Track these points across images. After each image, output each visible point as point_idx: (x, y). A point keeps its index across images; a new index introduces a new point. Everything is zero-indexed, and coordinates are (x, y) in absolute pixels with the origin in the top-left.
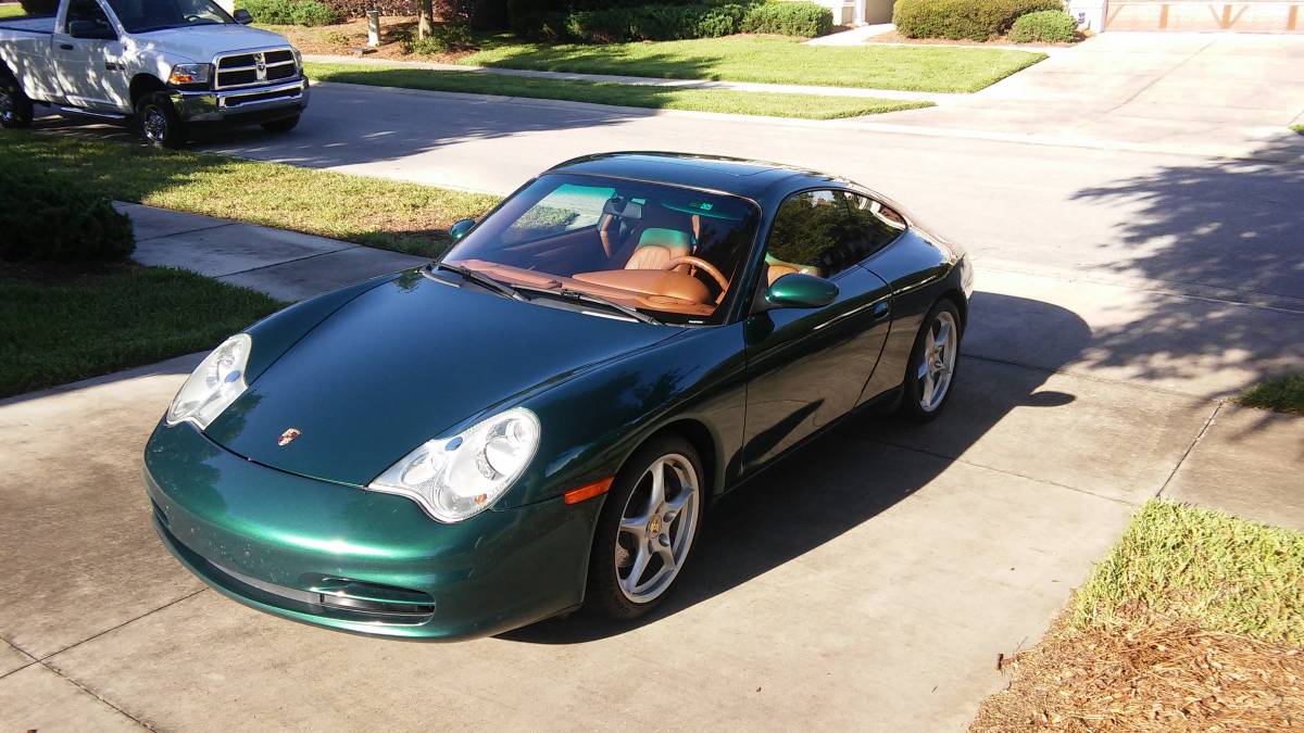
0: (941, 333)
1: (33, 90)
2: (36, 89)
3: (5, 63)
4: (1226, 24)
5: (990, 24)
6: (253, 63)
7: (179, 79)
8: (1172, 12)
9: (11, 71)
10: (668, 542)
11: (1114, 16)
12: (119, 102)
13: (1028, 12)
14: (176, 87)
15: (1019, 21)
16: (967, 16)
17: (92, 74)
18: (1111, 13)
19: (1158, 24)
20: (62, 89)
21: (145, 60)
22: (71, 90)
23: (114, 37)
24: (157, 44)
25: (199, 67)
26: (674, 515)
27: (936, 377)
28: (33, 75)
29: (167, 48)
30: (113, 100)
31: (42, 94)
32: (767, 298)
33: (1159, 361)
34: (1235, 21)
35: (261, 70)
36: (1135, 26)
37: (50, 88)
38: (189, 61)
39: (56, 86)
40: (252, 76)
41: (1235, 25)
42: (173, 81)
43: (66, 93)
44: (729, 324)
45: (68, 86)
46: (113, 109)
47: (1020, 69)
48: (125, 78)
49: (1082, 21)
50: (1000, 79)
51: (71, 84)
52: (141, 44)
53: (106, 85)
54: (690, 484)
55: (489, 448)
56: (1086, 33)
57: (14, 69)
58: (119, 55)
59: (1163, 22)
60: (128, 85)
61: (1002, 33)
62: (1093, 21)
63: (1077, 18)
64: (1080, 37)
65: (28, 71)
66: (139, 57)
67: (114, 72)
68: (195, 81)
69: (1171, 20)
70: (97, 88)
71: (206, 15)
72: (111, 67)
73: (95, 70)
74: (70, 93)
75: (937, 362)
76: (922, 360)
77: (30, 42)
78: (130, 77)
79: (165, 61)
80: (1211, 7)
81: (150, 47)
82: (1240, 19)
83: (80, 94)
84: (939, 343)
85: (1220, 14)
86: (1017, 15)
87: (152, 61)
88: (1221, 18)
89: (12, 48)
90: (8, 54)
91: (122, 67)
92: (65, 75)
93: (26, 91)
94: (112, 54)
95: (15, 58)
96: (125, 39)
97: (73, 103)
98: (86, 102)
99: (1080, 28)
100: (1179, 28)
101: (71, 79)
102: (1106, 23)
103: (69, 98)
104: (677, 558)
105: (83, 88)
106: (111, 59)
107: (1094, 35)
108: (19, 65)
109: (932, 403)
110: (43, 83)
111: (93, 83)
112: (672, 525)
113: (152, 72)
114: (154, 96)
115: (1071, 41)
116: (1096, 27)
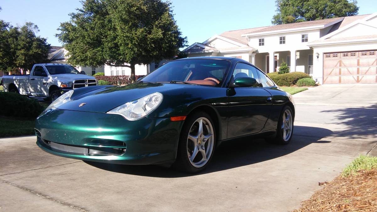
0: (288, 117)
1: (22, 92)
2: (23, 92)
3: (15, 85)
4: (358, 81)
5: (291, 81)
6: (84, 82)
7: (63, 86)
8: (342, 78)
9: (16, 87)
10: (204, 148)
11: (326, 80)
12: (46, 94)
13: (301, 78)
14: (62, 88)
15: (299, 81)
16: (284, 80)
17: (39, 86)
18: (325, 79)
19: (338, 82)
20: (30, 91)
21: (54, 81)
22: (32, 91)
23: (46, 76)
24: (58, 77)
25: (69, 83)
26: (206, 140)
27: (287, 131)
28: (22, 88)
29: (60, 79)
30: (44, 93)
31: (24, 93)
32: (234, 84)
33: (355, 136)
34: (360, 80)
35: (87, 84)
36: (332, 83)
37: (27, 91)
38: (67, 81)
39: (28, 91)
40: (84, 86)
41: (360, 82)
42: (61, 86)
43: (31, 92)
44: (223, 87)
45: (32, 90)
46: (44, 95)
47: (301, 91)
48: (48, 87)
49: (317, 81)
50: (295, 93)
51: (33, 89)
52: (53, 77)
53: (42, 89)
54: (211, 132)
55: (146, 106)
56: (318, 84)
57: (17, 86)
58: (47, 80)
59: (340, 81)
60: (49, 88)
61: (294, 84)
62: (320, 81)
63: (315, 80)
64: (317, 85)
65: (21, 87)
66: (52, 81)
67: (45, 85)
68: (67, 86)
69: (342, 80)
70: (40, 90)
71: (72, 72)
72: (44, 84)
73: (40, 85)
74: (32, 92)
75: (287, 126)
76: (282, 124)
77: (23, 79)
78: (50, 86)
79: (60, 81)
80: (353, 77)
81: (56, 78)
82: (362, 80)
83: (35, 92)
84: (287, 120)
85: (356, 79)
86: (298, 79)
87: (56, 82)
88: (356, 80)
89: (18, 81)
90: (16, 82)
91: (48, 84)
92: (31, 87)
93: (20, 93)
94: (45, 80)
95: (18, 83)
96: (49, 76)
97: (33, 95)
98: (36, 94)
99: (317, 83)
100: (344, 83)
101: (33, 88)
102: (324, 82)
103: (32, 94)
104: (207, 157)
105: (36, 90)
106: (44, 82)
107: (321, 85)
108: (19, 85)
109: (286, 139)
110: (25, 90)
111: (39, 89)
112: (205, 143)
113: (56, 85)
114: (55, 91)
115: (314, 86)
116: (321, 83)
